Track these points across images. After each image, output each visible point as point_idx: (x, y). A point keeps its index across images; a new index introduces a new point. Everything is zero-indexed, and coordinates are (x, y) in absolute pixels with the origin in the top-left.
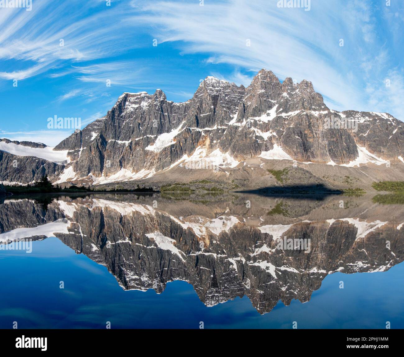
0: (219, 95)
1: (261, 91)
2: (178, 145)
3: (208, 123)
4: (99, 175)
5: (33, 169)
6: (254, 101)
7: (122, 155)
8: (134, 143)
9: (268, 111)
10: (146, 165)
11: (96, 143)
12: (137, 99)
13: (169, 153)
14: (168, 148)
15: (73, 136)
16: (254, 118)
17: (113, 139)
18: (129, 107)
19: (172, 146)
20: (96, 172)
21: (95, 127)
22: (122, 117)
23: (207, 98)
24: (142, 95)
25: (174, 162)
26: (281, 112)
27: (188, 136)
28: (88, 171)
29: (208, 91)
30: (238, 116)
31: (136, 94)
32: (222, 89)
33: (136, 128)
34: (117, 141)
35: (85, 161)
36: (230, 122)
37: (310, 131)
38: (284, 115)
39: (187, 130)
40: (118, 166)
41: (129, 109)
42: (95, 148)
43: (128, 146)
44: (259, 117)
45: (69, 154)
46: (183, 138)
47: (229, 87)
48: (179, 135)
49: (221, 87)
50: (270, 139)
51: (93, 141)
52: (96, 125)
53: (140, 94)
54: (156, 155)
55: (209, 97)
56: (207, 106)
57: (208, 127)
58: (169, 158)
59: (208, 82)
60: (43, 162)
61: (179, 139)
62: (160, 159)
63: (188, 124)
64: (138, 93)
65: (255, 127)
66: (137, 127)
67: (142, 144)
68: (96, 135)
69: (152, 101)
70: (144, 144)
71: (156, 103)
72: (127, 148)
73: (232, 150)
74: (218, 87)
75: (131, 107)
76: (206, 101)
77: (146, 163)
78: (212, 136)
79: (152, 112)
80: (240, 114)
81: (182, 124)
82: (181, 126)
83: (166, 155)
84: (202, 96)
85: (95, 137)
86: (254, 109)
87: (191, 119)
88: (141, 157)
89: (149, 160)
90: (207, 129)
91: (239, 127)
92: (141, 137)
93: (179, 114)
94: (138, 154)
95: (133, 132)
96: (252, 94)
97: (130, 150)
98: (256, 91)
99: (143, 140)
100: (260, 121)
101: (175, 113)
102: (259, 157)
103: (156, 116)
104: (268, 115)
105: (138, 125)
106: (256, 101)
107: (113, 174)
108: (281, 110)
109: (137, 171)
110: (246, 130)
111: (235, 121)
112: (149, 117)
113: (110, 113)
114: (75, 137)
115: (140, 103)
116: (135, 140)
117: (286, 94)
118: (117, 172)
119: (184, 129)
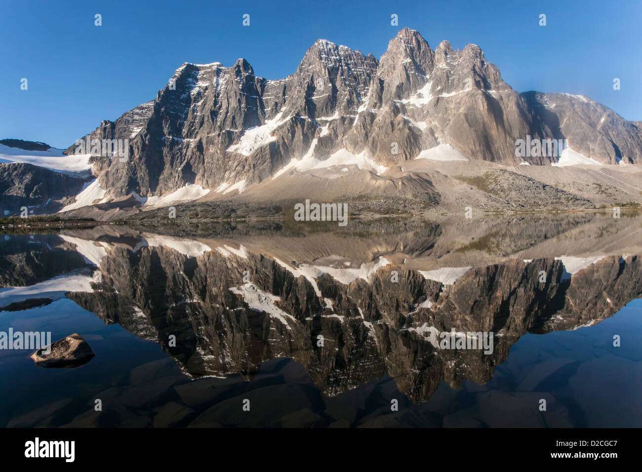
0: (339, 68)
1: (405, 61)
2: (281, 143)
3: (324, 109)
4: (147, 194)
5: (26, 184)
6: (396, 75)
7: (186, 161)
8: (204, 141)
9: (419, 91)
10: (229, 176)
11: (141, 141)
12: (206, 73)
13: (268, 156)
14: (266, 147)
15: (99, 132)
16: (400, 101)
17: (169, 135)
18: (193, 85)
19: (272, 145)
20: (144, 189)
21: (136, 117)
22: (181, 101)
23: (320, 71)
24: (213, 67)
25: (276, 171)
26: (441, 91)
27: (296, 129)
29: (322, 61)
30: (370, 99)
31: (204, 66)
32: (342, 58)
34: (176, 139)
35: (121, 170)
36: (359, 109)
38: (445, 95)
39: (294, 119)
40: (180, 178)
41: (194, 89)
42: (140, 148)
43: (195, 147)
44: (406, 99)
45: (92, 159)
46: (289, 132)
48: (281, 127)
49: (341, 56)
50: (432, 132)
51: (134, 139)
52: (137, 114)
53: (210, 67)
54: (246, 160)
55: (323, 70)
56: (321, 83)
57: (324, 116)
58: (269, 164)
60: (47, 172)
61: (282, 134)
62: (254, 165)
63: (293, 111)
64: (208, 65)
65: (404, 113)
66: (208, 117)
67: (220, 142)
68: (139, 130)
69: (231, 76)
70: (222, 143)
71: (238, 78)
72: (194, 150)
73: (371, 150)
75: (196, 85)
76: (319, 75)
77: (227, 173)
78: (335, 129)
79: (232, 93)
80: (374, 96)
81: (281, 111)
82: (280, 115)
83: (263, 159)
84: (312, 68)
85: (136, 132)
86: (398, 87)
87: (298, 104)
88: (219, 164)
89: (234, 168)
90: (324, 118)
91: (376, 114)
92: (217, 132)
93: (275, 96)
94: (212, 158)
95: (202, 124)
96: (391, 65)
97: (198, 153)
98: (398, 61)
99: (220, 137)
100: (409, 104)
101: (268, 95)
102: (416, 158)
103: (239, 100)
104: (420, 96)
105: (209, 114)
106: (399, 76)
107: (172, 191)
108: (439, 88)
109: (214, 185)
110: (391, 117)
111: (366, 106)
112: (228, 101)
113: (162, 94)
114: (102, 132)
115: (210, 80)
116: (207, 136)
117: (444, 65)
118: (179, 188)
119: (289, 118)
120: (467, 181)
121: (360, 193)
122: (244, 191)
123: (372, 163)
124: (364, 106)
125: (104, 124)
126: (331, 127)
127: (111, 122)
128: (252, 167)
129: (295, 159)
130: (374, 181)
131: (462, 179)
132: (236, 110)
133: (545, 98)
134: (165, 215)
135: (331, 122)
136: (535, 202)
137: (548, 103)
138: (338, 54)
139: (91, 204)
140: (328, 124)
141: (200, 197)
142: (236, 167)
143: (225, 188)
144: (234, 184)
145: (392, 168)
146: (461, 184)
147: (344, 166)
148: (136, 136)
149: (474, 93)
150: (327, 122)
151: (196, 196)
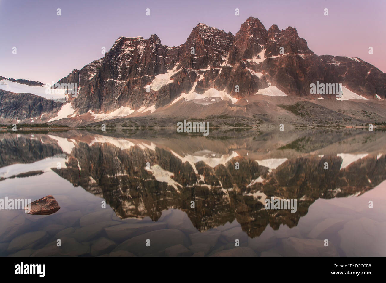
0: (210, 40)
1: (250, 36)
2: (176, 84)
3: (202, 64)
4: (98, 112)
5: (30, 106)
6: (244, 45)
7: (120, 93)
8: (132, 82)
9: (258, 54)
10: (145, 103)
11: (95, 82)
12: (133, 43)
13: (168, 91)
14: (168, 86)
15: (71, 76)
16: (246, 60)
17: (111, 78)
18: (125, 50)
19: (171, 84)
20: (96, 109)
21: (93, 68)
22: (119, 59)
23: (200, 42)
25: (173, 100)
26: (271, 55)
27: (185, 76)
28: (87, 108)
29: (201, 36)
30: (229, 59)
31: (132, 38)
32: (213, 34)
33: (133, 68)
34: (115, 80)
35: (84, 98)
36: (222, 64)
37: (301, 71)
38: (274, 57)
39: (184, 70)
40: (117, 103)
41: (126, 52)
42: (95, 86)
43: (126, 86)
44: (250, 59)
46: (181, 77)
47: (219, 33)
48: (176, 75)
49: (212, 33)
50: (264, 78)
51: (91, 80)
52: (93, 66)
53: (136, 39)
54: (156, 93)
55: (202, 41)
56: (201, 49)
57: (202, 68)
58: (169, 96)
59: (201, 28)
60: (41, 99)
61: (176, 78)
62: (160, 96)
63: (183, 65)
64: (134, 38)
65: (248, 68)
68: (94, 75)
69: (147, 45)
70: (142, 83)
71: (152, 46)
73: (229, 89)
74: (209, 33)
75: (127, 50)
76: (199, 45)
77: (144, 101)
78: (207, 76)
79: (148, 54)
80: (231, 57)
81: (177, 65)
82: (175, 67)
83: (166, 93)
84: (195, 40)
85: (93, 76)
86: (245, 51)
87: (187, 61)
88: (140, 95)
89: (148, 98)
90: (201, 70)
91: (232, 67)
92: (139, 77)
93: (173, 57)
94: (136, 92)
95: (130, 72)
96: (241, 39)
97: (128, 89)
98: (246, 36)
99: (141, 80)
100: (252, 62)
101: (169, 56)
102: (256, 94)
103: (152, 58)
104: (259, 57)
105: (135, 66)
106: (247, 45)
107: (113, 111)
108: (270, 52)
109: (137, 108)
110: (241, 70)
111: (227, 63)
112: (146, 59)
113: (108, 54)
114: (73, 76)
115: (136, 47)
116: (133, 79)
117: (273, 39)
118: (116, 109)
119: (181, 69)
120: (286, 108)
121: (222, 114)
122: (154, 111)
123: (229, 96)
124: (225, 63)
125: (74, 71)
126: (206, 75)
127: (78, 70)
128: (159, 97)
129: (184, 93)
130: (230, 107)
131: (283, 107)
132: (150, 64)
133: (334, 60)
134: (108, 124)
135: (205, 72)
136: (326, 121)
137: (336, 62)
138: (210, 32)
139: (66, 117)
140: (204, 73)
141: (129, 114)
142: (150, 97)
143: (143, 110)
144: (148, 107)
145: (241, 100)
146: (282, 110)
147: (213, 98)
148: (92, 79)
149: (291, 56)
150: (203, 72)
151: (126, 114)
